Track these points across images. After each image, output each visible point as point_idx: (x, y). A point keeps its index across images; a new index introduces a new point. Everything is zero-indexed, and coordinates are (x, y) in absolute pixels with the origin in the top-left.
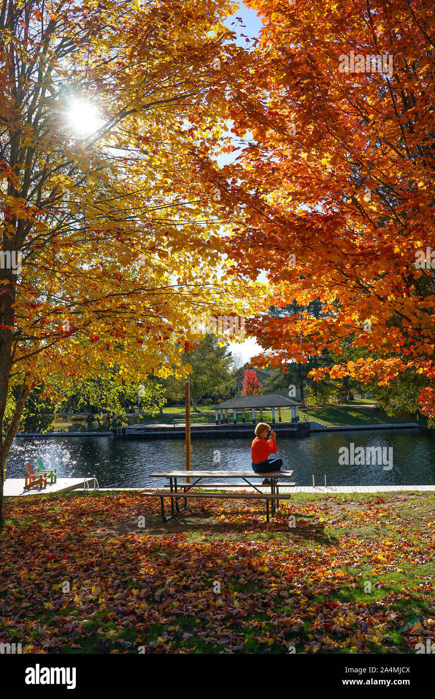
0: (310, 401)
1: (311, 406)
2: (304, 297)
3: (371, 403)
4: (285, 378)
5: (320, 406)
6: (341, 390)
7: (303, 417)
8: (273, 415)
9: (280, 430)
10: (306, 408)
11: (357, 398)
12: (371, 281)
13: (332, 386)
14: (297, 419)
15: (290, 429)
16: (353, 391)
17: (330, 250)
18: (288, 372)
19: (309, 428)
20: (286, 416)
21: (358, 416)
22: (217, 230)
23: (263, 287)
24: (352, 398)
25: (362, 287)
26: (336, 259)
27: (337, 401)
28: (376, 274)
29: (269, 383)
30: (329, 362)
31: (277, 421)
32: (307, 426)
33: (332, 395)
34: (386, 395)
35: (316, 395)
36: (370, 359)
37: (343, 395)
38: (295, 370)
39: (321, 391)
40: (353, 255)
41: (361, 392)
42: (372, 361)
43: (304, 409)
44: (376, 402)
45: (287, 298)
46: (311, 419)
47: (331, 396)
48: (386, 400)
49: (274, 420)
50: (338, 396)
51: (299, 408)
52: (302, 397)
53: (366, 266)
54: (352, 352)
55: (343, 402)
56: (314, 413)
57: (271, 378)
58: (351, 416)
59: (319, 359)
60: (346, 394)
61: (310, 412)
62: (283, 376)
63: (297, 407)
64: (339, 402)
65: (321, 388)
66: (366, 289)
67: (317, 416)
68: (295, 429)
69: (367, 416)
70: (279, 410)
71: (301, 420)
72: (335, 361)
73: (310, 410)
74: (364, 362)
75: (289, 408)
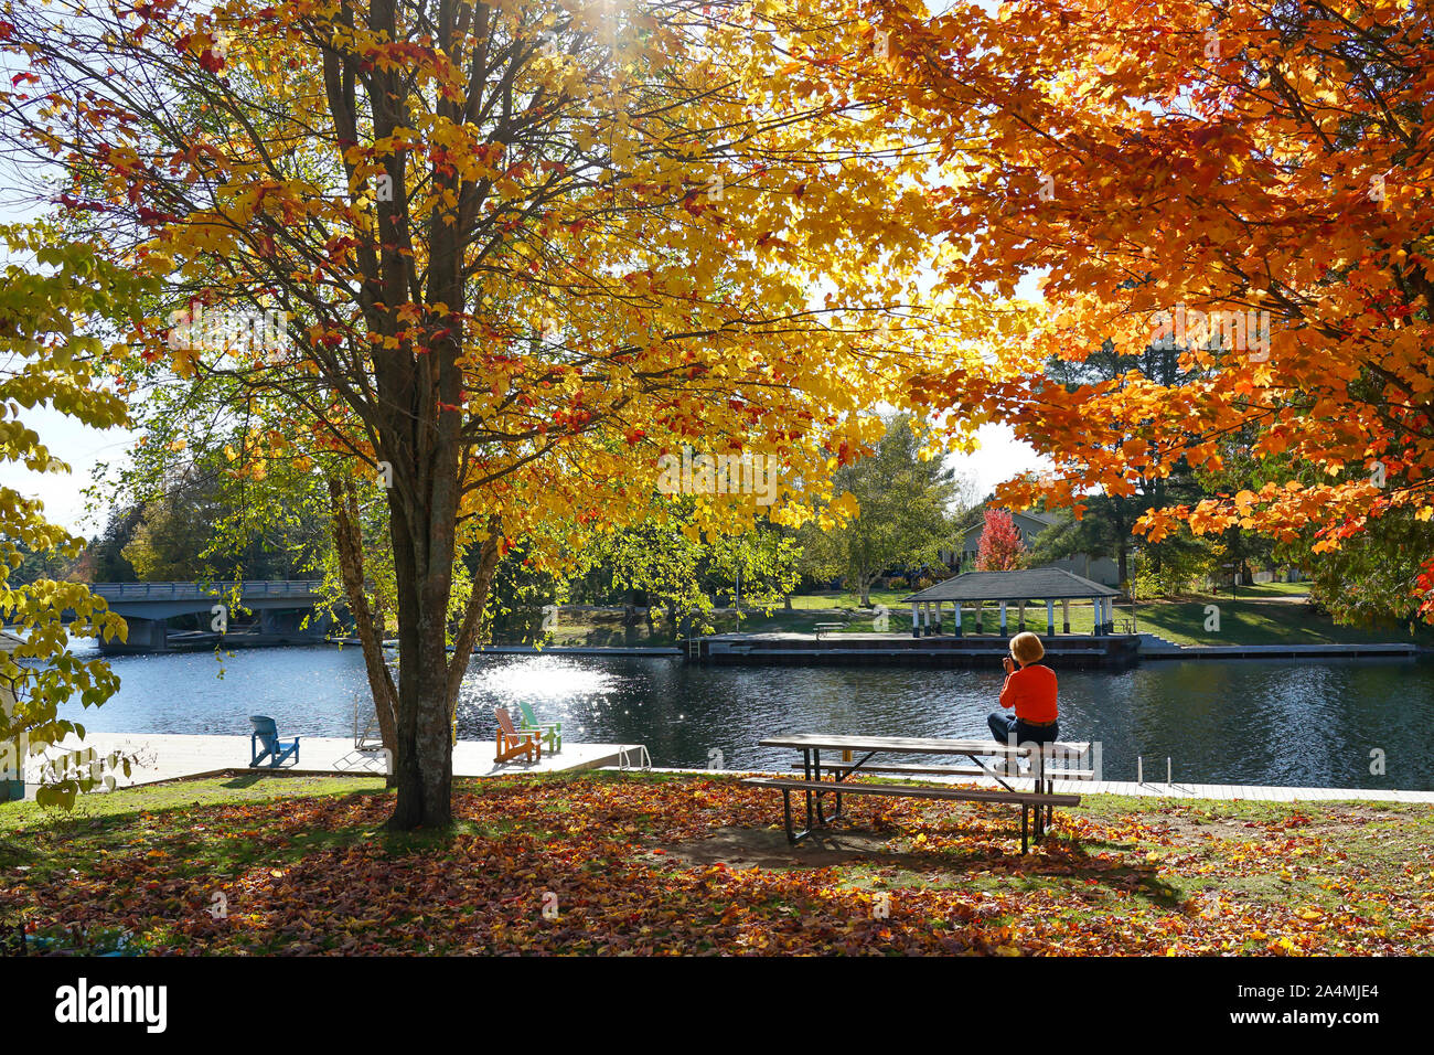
0: (1142, 587)
1: (1145, 598)
2: (1134, 333)
3: (1297, 594)
4: (1083, 530)
5: (1166, 598)
6: (1221, 560)
7: (1122, 624)
8: (1051, 616)
9: (1067, 651)
10: (1131, 601)
11: (1262, 581)
12: (1313, 287)
13: (1199, 551)
14: (1109, 627)
15: (1091, 651)
16: (1251, 562)
17: (1205, 214)
18: (1090, 516)
19: (1135, 649)
20: (1081, 620)
21: (1261, 623)
22: (922, 174)
23: (1030, 310)
24: (1248, 580)
25: (1285, 303)
26: (1219, 234)
27: (1209, 586)
28: (1323, 268)
29: (1043, 543)
30: (1194, 493)
31: (1059, 631)
32: (1131, 644)
33: (1200, 571)
34: (1334, 572)
35: (1156, 569)
36: (1293, 485)
37: (1227, 572)
38: (1110, 513)
39: (1169, 563)
40: (1264, 223)
41: (1271, 567)
42: (1301, 490)
43: (1126, 603)
44: (1305, 590)
45: (1091, 335)
46: (1143, 629)
47: (1196, 576)
48: (1331, 583)
49: (1051, 629)
50: (1213, 576)
51: (1114, 602)
52: (1123, 575)
53: (1298, 249)
54: (1251, 466)
55: (1225, 590)
56: (1150, 615)
57: (1050, 530)
58: (1243, 623)
59: (1171, 486)
60: (1235, 571)
61: (1141, 613)
62: (1077, 527)
63: (1110, 600)
64: (1215, 589)
65: (1173, 554)
66: (1294, 307)
67: (1159, 620)
68: (1103, 652)
69: (1284, 623)
70: (1065, 606)
71: (1119, 630)
72: (1207, 490)
73: (1142, 607)
74: (1279, 492)
75: (1090, 601)
